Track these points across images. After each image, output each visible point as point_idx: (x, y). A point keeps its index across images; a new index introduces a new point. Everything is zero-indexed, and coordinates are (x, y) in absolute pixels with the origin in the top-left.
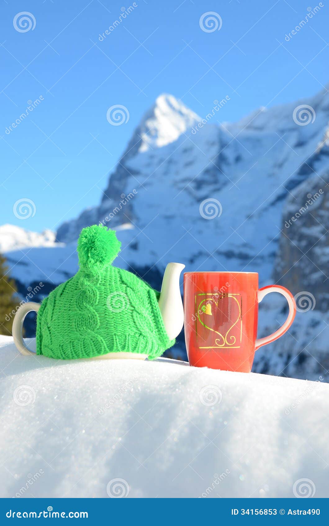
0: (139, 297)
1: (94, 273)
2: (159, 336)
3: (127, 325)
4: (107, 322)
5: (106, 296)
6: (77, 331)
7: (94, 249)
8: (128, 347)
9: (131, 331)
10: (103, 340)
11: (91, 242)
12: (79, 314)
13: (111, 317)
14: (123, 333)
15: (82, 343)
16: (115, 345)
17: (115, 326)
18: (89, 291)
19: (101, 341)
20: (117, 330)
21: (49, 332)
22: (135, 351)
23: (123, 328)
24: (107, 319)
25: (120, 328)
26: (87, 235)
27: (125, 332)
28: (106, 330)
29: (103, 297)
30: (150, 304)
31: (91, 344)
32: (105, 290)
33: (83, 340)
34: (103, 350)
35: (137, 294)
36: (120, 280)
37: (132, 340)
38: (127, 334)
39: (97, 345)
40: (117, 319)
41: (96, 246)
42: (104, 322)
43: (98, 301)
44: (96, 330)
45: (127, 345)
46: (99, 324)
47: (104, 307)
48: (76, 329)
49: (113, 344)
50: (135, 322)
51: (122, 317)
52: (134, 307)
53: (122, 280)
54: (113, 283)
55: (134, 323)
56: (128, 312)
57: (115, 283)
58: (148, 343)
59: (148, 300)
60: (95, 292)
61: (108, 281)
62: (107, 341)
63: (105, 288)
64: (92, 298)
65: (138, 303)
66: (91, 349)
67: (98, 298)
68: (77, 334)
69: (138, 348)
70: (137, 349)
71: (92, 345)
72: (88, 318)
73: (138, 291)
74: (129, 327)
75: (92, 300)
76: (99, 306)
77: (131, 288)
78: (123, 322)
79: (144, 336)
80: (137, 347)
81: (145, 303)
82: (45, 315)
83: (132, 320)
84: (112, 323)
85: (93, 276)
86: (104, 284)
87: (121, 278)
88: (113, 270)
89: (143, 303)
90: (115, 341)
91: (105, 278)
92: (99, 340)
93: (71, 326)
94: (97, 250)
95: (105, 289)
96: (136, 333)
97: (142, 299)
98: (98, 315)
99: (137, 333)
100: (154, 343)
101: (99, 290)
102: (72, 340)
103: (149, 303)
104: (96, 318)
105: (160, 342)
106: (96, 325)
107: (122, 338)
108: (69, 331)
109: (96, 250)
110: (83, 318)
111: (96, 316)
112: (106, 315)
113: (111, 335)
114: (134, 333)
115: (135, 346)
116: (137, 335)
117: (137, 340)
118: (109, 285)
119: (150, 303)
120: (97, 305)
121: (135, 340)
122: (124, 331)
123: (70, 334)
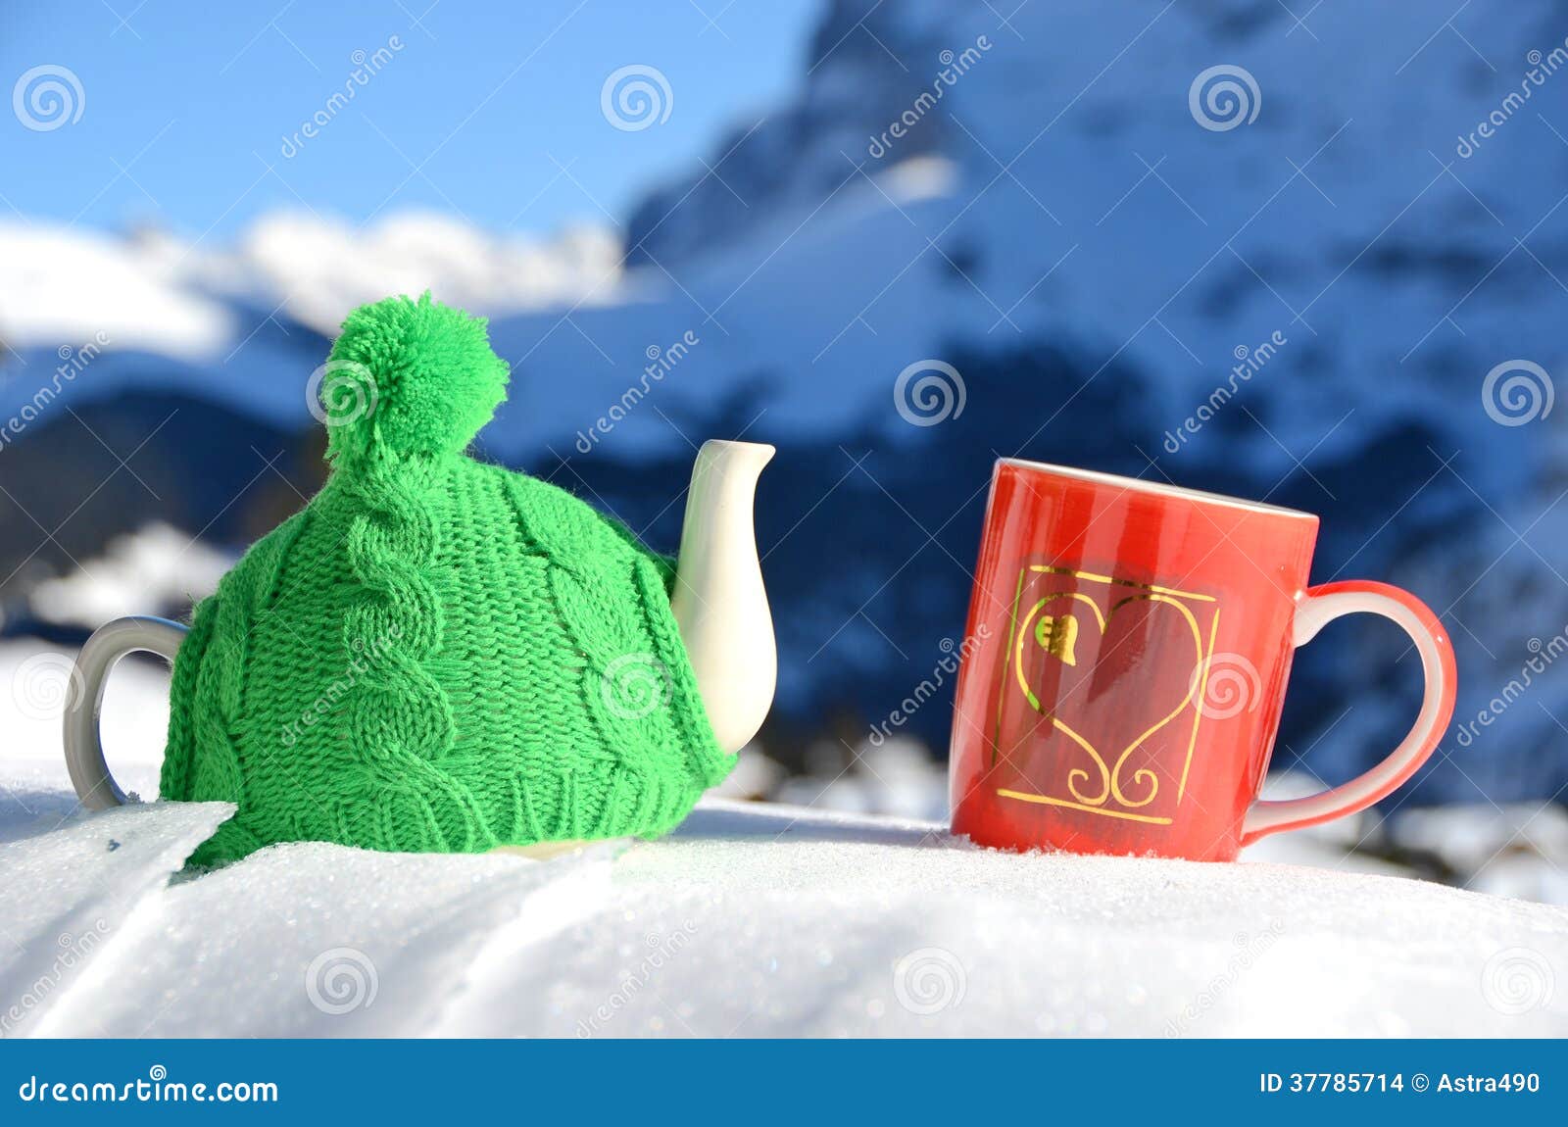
0: (603, 609)
1: (405, 507)
2: (685, 755)
3: (565, 734)
4: (484, 724)
5: (471, 616)
6: (362, 762)
7: (401, 410)
8: (571, 821)
9: (577, 757)
10: (471, 796)
11: (385, 378)
12: (365, 692)
13: (502, 705)
14: (548, 767)
15: (386, 810)
16: (519, 818)
17: (518, 742)
18: (399, 591)
19: (462, 803)
20: (527, 759)
21: (234, 758)
22: (598, 832)
23: (548, 749)
24: (485, 713)
25: (535, 750)
26: (367, 349)
27: (558, 763)
28: (484, 758)
29: (462, 621)
30: (644, 630)
31: (423, 813)
32: (463, 588)
33: (389, 797)
34: (471, 837)
35: (595, 597)
36: (520, 534)
37: (586, 791)
38: (565, 772)
39: (449, 817)
40: (524, 712)
41: (408, 399)
42: (474, 725)
43: (440, 636)
44: (442, 759)
45: (565, 815)
46: (455, 732)
47: (469, 664)
48: (358, 752)
49: (512, 813)
50: (593, 719)
51: (543, 702)
52: (588, 658)
53: (525, 534)
54: (493, 555)
55: (590, 724)
56: (564, 678)
57: (499, 550)
58: (645, 793)
59: (636, 613)
60: (425, 597)
61: (470, 544)
62: (487, 804)
63: (462, 579)
64: (416, 625)
65: (600, 632)
66: (425, 833)
67: (442, 623)
68: (365, 775)
69: (609, 820)
70: (603, 823)
71: (426, 820)
72: (407, 708)
73: (595, 581)
74: (571, 740)
75: (418, 631)
76: (449, 660)
77: (569, 571)
78: (547, 722)
79: (631, 770)
80: (606, 815)
81: (626, 630)
82: (209, 682)
83: (584, 712)
84: (506, 732)
85: (404, 521)
86: (456, 557)
87: (521, 525)
88: (479, 486)
89: (618, 633)
90: (519, 801)
91: (457, 530)
92: (457, 796)
93: (335, 738)
94: (410, 414)
95: (466, 585)
96: (601, 761)
97: (616, 616)
98: (445, 696)
99: (605, 764)
100: (665, 788)
101: (438, 586)
102: (344, 796)
103: (640, 627)
104: (442, 710)
105: (688, 776)
106: (442, 737)
107: (545, 787)
108: (330, 761)
109: (406, 414)
110: (387, 710)
111: (438, 698)
112: (478, 695)
113: (502, 780)
114: (591, 761)
115: (597, 813)
116: (604, 771)
117: (604, 789)
118: (479, 561)
119: (648, 625)
120: (439, 655)
121: (594, 791)
122: (556, 759)
123: (333, 776)
